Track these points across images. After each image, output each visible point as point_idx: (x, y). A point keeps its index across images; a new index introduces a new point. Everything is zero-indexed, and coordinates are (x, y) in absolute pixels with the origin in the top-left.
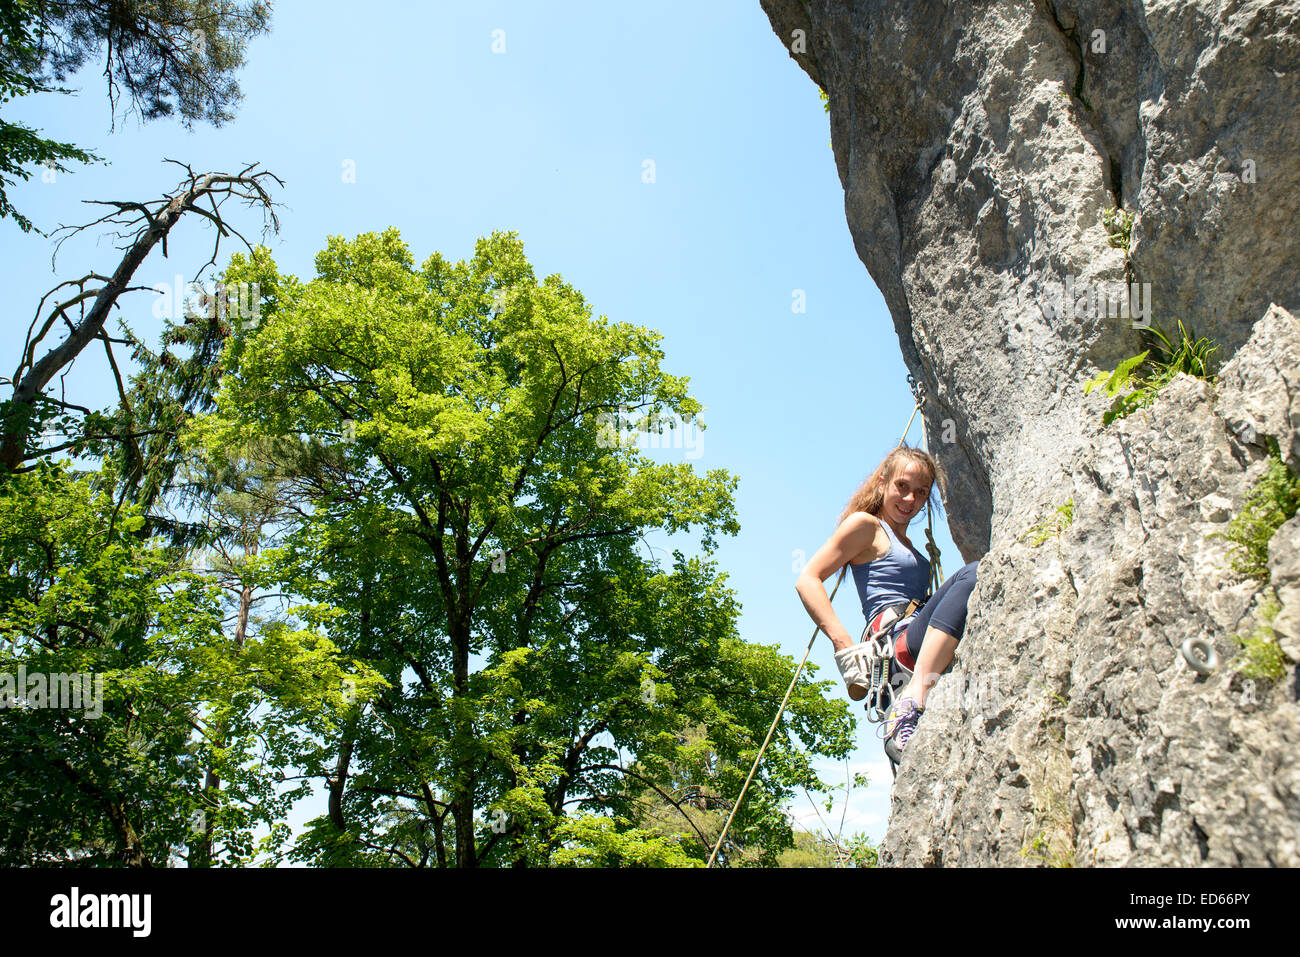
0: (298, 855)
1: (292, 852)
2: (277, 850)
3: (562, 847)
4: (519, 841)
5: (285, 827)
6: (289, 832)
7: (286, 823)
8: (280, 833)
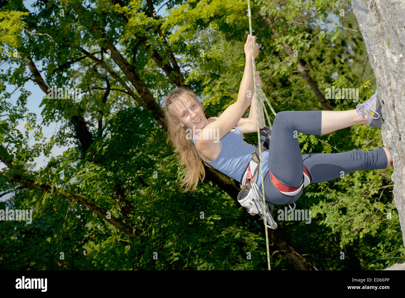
0: (48, 121)
1: (44, 121)
2: (36, 125)
3: (170, 33)
4: (147, 44)
5: (31, 114)
6: (34, 115)
7: (30, 112)
8: (31, 118)
